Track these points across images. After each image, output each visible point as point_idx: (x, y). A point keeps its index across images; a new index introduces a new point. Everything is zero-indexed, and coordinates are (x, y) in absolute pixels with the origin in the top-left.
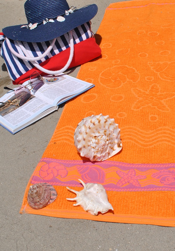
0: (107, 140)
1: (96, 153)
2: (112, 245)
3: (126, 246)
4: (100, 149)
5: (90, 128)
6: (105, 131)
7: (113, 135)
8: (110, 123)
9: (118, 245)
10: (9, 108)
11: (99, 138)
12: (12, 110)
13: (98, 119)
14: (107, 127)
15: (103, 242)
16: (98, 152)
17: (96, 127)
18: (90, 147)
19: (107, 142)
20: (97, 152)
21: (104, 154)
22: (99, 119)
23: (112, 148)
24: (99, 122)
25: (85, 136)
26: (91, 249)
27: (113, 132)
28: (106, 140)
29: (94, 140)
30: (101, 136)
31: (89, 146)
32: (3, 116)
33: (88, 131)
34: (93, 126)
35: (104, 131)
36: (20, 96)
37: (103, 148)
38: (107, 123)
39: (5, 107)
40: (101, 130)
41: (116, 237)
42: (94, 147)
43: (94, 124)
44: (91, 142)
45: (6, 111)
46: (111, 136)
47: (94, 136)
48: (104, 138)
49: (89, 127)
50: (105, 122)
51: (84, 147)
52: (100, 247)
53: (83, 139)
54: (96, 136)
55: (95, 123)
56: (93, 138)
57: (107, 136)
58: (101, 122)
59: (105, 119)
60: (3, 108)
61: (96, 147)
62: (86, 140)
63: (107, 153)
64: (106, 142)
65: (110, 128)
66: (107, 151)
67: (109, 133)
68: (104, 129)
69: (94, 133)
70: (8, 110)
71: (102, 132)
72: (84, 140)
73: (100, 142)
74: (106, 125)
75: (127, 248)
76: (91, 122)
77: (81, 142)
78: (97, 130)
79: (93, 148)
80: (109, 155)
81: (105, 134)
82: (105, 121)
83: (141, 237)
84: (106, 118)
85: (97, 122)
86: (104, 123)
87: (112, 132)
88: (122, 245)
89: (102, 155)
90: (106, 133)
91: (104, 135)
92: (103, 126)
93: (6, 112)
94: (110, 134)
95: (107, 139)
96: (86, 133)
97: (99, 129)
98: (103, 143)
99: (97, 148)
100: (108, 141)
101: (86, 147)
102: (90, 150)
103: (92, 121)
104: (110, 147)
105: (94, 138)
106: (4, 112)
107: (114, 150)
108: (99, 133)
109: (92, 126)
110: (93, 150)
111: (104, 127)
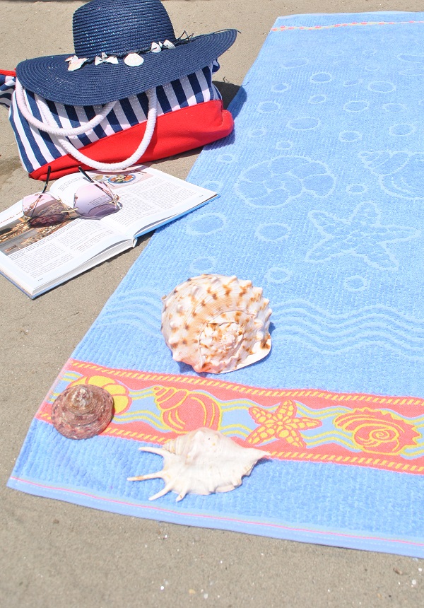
0: (240, 334)
1: (209, 358)
2: (196, 582)
3: (231, 588)
4: (220, 351)
5: (203, 305)
6: (238, 314)
7: (255, 323)
8: (253, 296)
9: (211, 584)
10: (21, 237)
11: (222, 328)
12: (28, 240)
13: (225, 287)
14: (243, 306)
15: (175, 570)
16: (215, 357)
17: (219, 303)
18: (197, 345)
19: (240, 338)
20: (213, 356)
21: (227, 361)
22: (229, 287)
23: (248, 350)
24: (227, 293)
25: (190, 320)
26: (145, 587)
27: (257, 317)
28: (237, 333)
29: (209, 331)
30: (228, 324)
31: (196, 342)
32: (7, 254)
33: (199, 309)
34: (213, 301)
35: (235, 313)
36: (47, 211)
37: (227, 350)
38: (244, 296)
39: (12, 234)
40: (228, 310)
41: (207, 563)
42: (208, 346)
43: (215, 297)
44: (203, 334)
45: (13, 244)
46: (250, 325)
47: (212, 322)
48: (235, 329)
49: (203, 301)
50: (241, 295)
51: (185, 342)
52: (167, 583)
53: (183, 326)
54: (215, 324)
55: (218, 296)
56: (207, 326)
57: (240, 325)
58: (231, 294)
59: (241, 287)
60: (8, 235)
61: (211, 346)
62: (190, 329)
63: (235, 359)
64: (236, 337)
65: (250, 307)
66: (236, 356)
67: (245, 319)
68: (237, 308)
69: (212, 315)
70: (19, 241)
71: (231, 315)
72: (187, 327)
73: (223, 337)
74: (241, 300)
75: (233, 593)
76: (209, 292)
77: (178, 332)
78: (219, 309)
79: (206, 346)
80: (237, 364)
81: (238, 321)
82: (241, 291)
83: (269, 569)
84: (243, 286)
85: (221, 294)
86: (238, 295)
87: (254, 317)
88: (221, 582)
89: (222, 362)
90: (239, 317)
91: (234, 321)
92: (234, 303)
93: (15, 246)
94: (247, 321)
95: (239, 330)
96: (194, 315)
97: (225, 308)
98: (229, 339)
99: (214, 348)
100: (242, 336)
101: (188, 343)
102: (197, 350)
103: (211, 291)
104: (244, 347)
105: (212, 327)
106: (10, 246)
107: (251, 353)
108: (224, 316)
109: (209, 299)
110: (204, 350)
111: (238, 304)
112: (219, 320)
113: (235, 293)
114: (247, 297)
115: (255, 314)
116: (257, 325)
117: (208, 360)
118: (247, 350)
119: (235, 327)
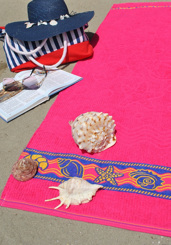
0: (105, 136)
4: (98, 144)
8: (109, 120)
11: (99, 134)
13: (98, 117)
14: (106, 124)
16: (96, 146)
17: (97, 125)
20: (95, 146)
21: (101, 148)
22: (100, 117)
24: (100, 120)
25: (86, 132)
29: (94, 136)
30: (101, 133)
31: (89, 141)
33: (89, 127)
35: (103, 127)
37: (101, 143)
38: (106, 120)
43: (95, 122)
44: (91, 138)
46: (109, 132)
47: (94, 132)
48: (103, 134)
49: (91, 124)
50: (105, 120)
51: (84, 141)
53: (83, 135)
54: (96, 133)
57: (105, 132)
61: (95, 142)
62: (86, 136)
63: (104, 146)
64: (104, 137)
65: (108, 124)
67: (107, 129)
68: (104, 125)
69: (94, 129)
71: (101, 129)
72: (85, 135)
73: (99, 138)
74: (105, 122)
76: (92, 120)
77: (81, 137)
79: (93, 142)
80: (104, 148)
81: (104, 131)
82: (104, 118)
84: (105, 116)
85: (97, 120)
86: (103, 120)
88: (80, 241)
89: (99, 148)
90: (104, 129)
91: (103, 131)
92: (102, 123)
94: (108, 130)
95: (105, 134)
96: (87, 130)
97: (99, 126)
98: (101, 138)
99: (96, 143)
101: (86, 142)
102: (89, 144)
105: (94, 134)
107: (109, 143)
108: (99, 129)
109: (93, 123)
110: (92, 144)
111: (104, 124)
112: (97, 131)
113: (102, 120)
114: (107, 120)
115: (110, 127)
116: (111, 131)
117: (93, 148)
118: (108, 142)
119: (103, 133)
